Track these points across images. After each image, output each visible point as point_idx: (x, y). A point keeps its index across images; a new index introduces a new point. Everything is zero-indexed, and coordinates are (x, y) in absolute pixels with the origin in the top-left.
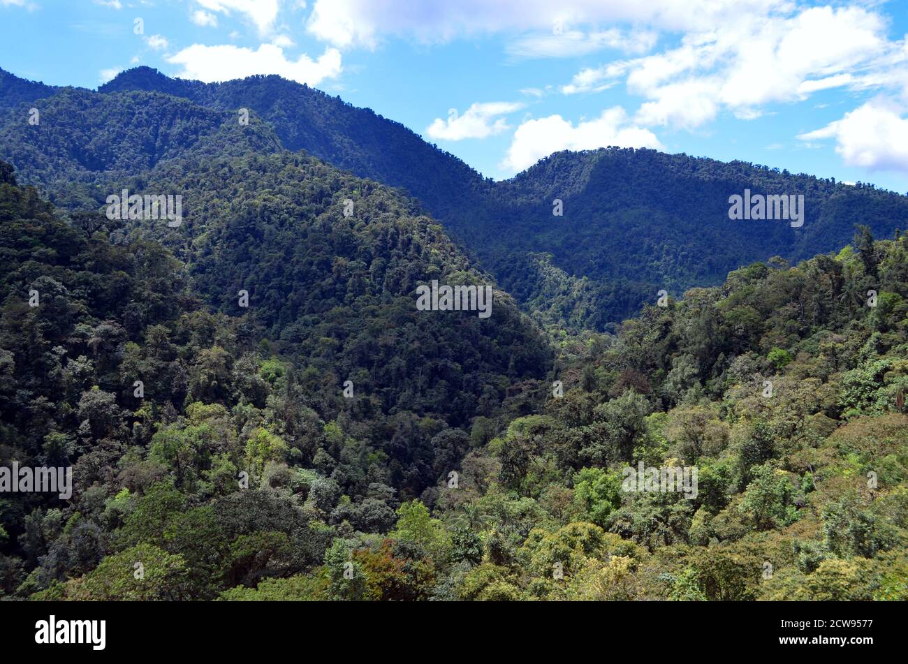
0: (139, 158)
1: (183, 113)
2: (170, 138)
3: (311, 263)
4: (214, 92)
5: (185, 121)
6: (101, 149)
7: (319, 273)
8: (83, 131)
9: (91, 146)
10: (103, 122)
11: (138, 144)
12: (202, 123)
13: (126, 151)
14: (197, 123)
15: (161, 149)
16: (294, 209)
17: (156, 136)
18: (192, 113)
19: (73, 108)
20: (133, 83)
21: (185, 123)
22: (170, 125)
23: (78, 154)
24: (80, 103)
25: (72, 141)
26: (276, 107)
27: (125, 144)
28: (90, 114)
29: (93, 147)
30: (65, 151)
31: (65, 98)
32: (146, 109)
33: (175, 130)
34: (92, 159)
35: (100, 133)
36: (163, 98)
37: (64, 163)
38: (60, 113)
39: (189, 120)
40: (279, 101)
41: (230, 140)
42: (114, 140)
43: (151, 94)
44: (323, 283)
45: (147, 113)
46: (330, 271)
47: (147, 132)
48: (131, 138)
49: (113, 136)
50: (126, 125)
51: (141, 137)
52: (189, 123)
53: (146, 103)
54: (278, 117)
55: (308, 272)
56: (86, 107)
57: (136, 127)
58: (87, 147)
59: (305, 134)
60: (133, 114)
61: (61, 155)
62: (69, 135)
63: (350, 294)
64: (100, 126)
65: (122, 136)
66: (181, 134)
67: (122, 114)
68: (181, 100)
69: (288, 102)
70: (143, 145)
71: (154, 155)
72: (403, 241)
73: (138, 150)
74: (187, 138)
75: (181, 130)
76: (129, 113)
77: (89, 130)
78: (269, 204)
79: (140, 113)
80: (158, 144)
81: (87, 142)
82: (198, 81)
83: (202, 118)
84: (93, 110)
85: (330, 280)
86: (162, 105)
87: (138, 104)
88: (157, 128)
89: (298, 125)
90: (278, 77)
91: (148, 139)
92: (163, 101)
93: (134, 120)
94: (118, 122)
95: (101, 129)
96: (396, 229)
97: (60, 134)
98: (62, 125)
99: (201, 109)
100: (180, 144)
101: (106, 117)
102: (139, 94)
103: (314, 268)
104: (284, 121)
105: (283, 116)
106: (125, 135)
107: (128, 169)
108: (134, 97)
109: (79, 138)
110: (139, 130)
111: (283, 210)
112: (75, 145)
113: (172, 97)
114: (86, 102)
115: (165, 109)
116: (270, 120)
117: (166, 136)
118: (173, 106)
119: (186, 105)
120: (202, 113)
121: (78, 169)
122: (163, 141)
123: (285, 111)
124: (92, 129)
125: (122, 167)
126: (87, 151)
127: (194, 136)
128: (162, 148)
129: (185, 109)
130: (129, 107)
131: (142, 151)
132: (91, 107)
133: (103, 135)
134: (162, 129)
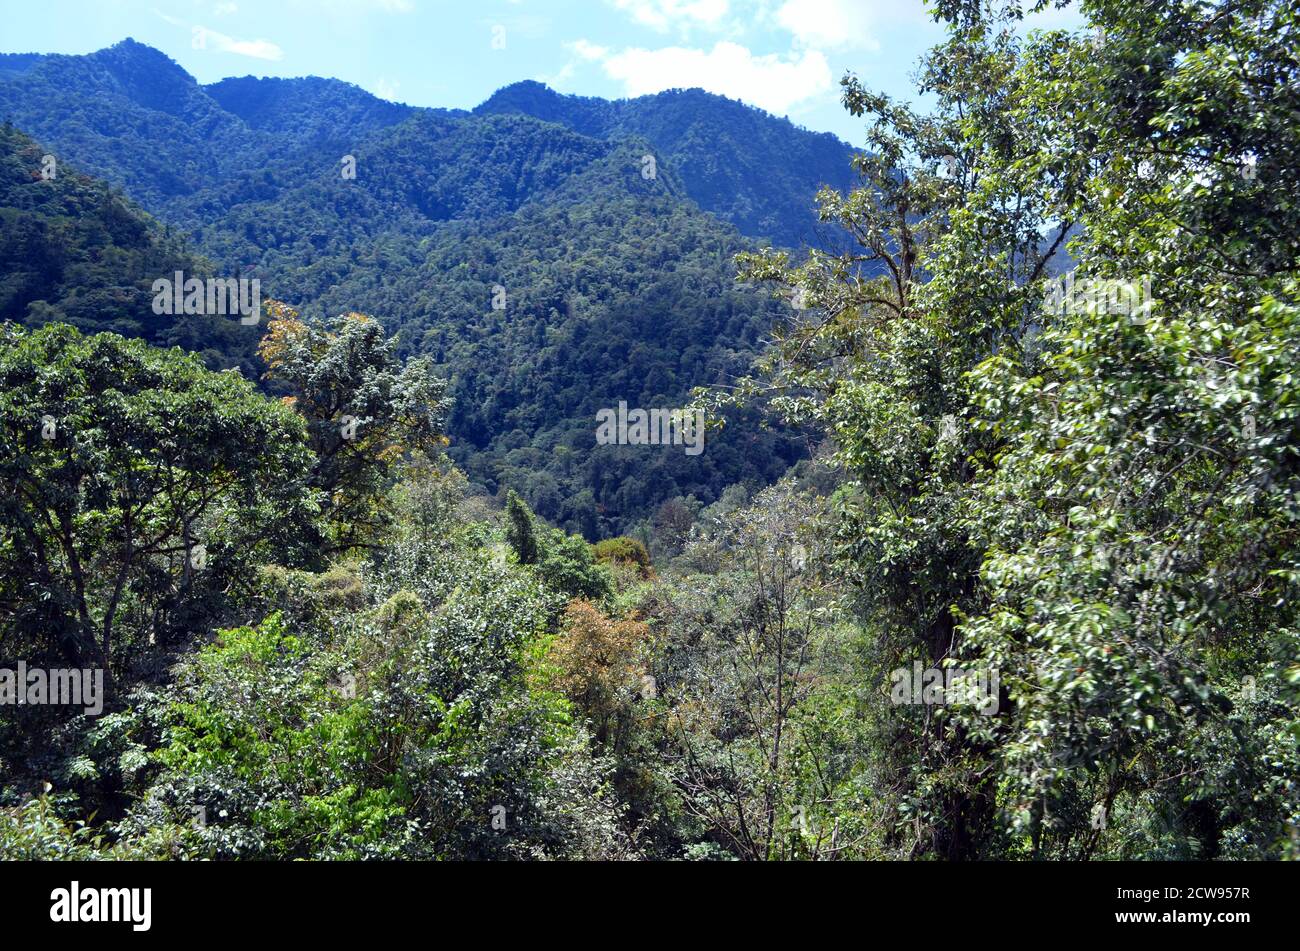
0: (492, 204)
1: (554, 143)
2: (535, 177)
3: (604, 349)
4: (618, 113)
5: (555, 155)
6: (447, 191)
7: (611, 363)
8: (429, 168)
9: (436, 188)
10: (455, 157)
11: (494, 186)
12: (578, 157)
13: (479, 194)
14: (570, 157)
15: (524, 193)
16: (621, 275)
17: (518, 175)
18: (566, 144)
19: (419, 139)
20: (512, 103)
21: (556, 157)
22: (538, 159)
23: (419, 198)
24: (432, 132)
25: (413, 182)
26: (690, 133)
27: (479, 185)
28: (442, 145)
29: (438, 189)
30: (402, 194)
31: (412, 125)
32: (509, 138)
33: (542, 167)
34: (436, 204)
35: (450, 170)
36: (531, 124)
37: (399, 210)
38: (402, 145)
39: (560, 152)
40: (695, 124)
41: (601, 180)
42: (466, 181)
43: (517, 118)
44: (613, 376)
45: (510, 144)
46: (626, 360)
47: (507, 169)
48: (487, 177)
49: (465, 174)
50: (483, 160)
51: (500, 176)
52: (560, 158)
53: (510, 130)
54: (691, 147)
55: (596, 361)
56: (438, 136)
57: (495, 162)
58: (431, 189)
59: (729, 170)
60: (492, 146)
61: (395, 200)
62: (409, 174)
63: (646, 393)
64: (451, 161)
65: (475, 174)
66: (548, 171)
67: (478, 145)
68: (554, 125)
69: (707, 126)
70: (500, 186)
71: (513, 199)
72: (735, 323)
73: (493, 194)
74: (557, 177)
75: (549, 166)
76: (487, 145)
77: (437, 167)
78: (589, 269)
79: (501, 144)
80: (519, 186)
81: (432, 183)
82: (599, 99)
83: (578, 151)
84: (446, 141)
85: (622, 373)
86: (529, 133)
87: (500, 131)
88: (520, 164)
89: (719, 158)
90: (700, 91)
91: (508, 178)
92: (530, 128)
93: (492, 155)
94: (473, 156)
95: (452, 165)
96: (730, 307)
97: (399, 172)
98: (403, 161)
99: (578, 138)
100: (547, 185)
101: (459, 150)
102: (502, 119)
103: (605, 355)
104: (700, 153)
105: (700, 145)
106: (480, 173)
107: (477, 218)
108: (496, 124)
109: (422, 178)
110: (497, 167)
111: (606, 277)
112: (416, 187)
113: (542, 122)
114: (439, 130)
115: (532, 138)
116: (681, 151)
117: (530, 174)
118: (542, 134)
119: (559, 133)
120: (579, 144)
121: (416, 218)
122: (526, 182)
123: (703, 138)
124: (441, 166)
125: (471, 216)
126: (431, 193)
127: (565, 175)
128: (524, 189)
129: (557, 138)
130: (488, 136)
131: (499, 194)
132: (445, 137)
133: (453, 174)
134: (526, 165)
